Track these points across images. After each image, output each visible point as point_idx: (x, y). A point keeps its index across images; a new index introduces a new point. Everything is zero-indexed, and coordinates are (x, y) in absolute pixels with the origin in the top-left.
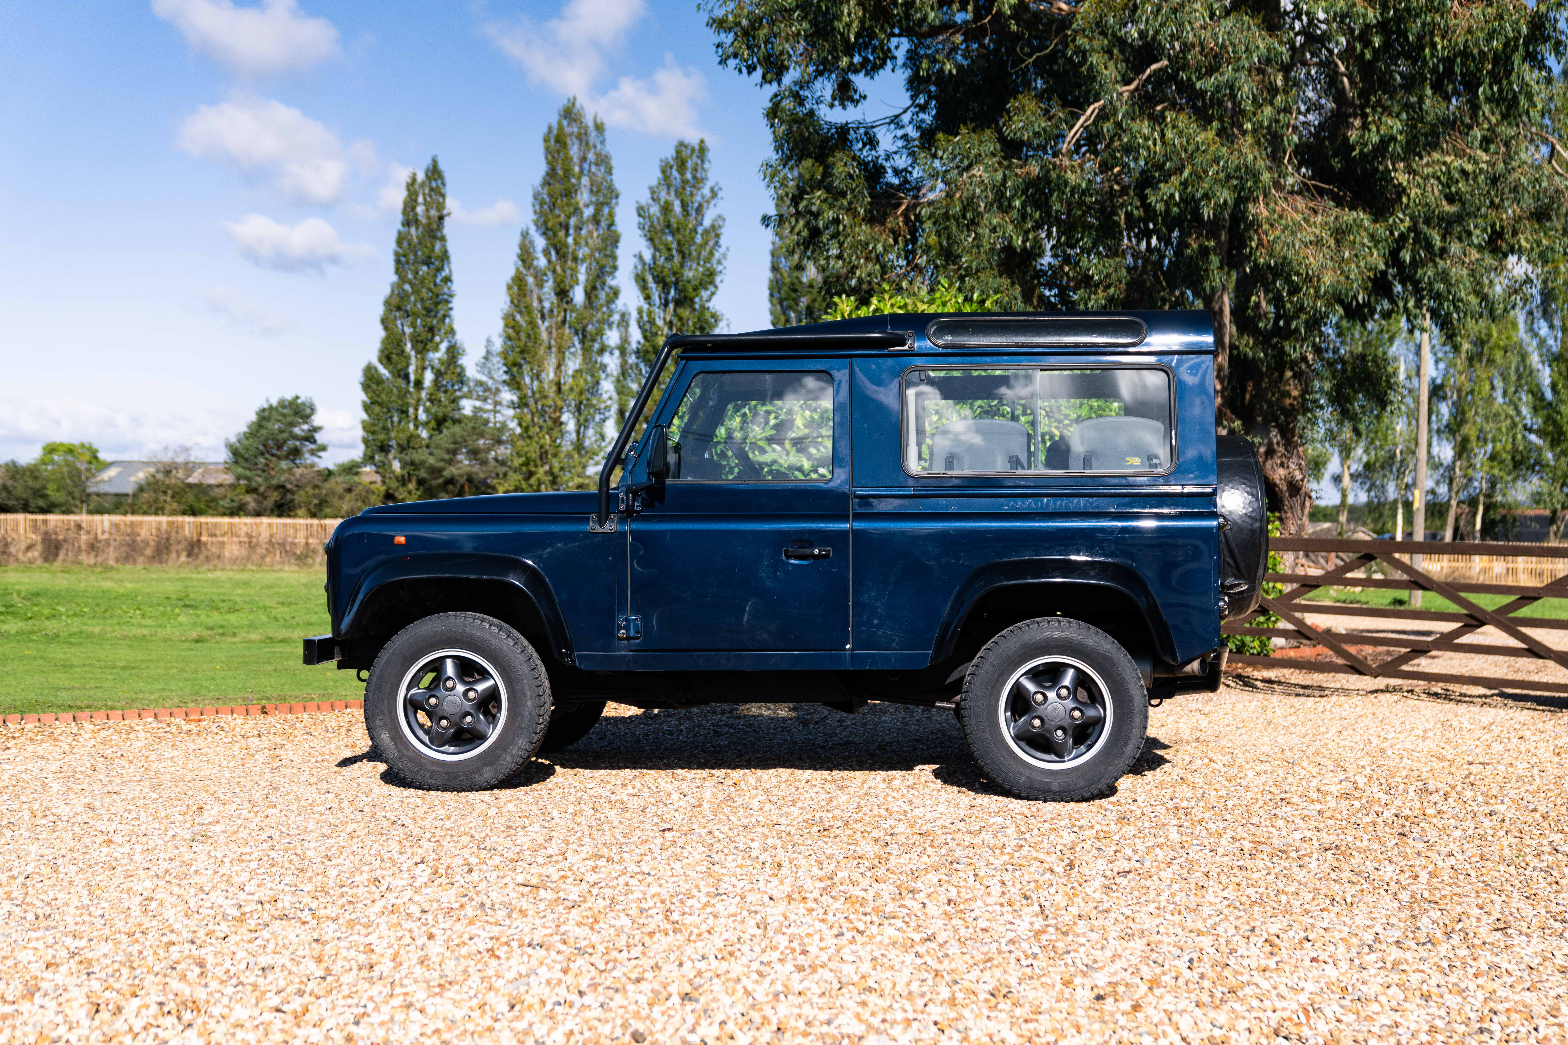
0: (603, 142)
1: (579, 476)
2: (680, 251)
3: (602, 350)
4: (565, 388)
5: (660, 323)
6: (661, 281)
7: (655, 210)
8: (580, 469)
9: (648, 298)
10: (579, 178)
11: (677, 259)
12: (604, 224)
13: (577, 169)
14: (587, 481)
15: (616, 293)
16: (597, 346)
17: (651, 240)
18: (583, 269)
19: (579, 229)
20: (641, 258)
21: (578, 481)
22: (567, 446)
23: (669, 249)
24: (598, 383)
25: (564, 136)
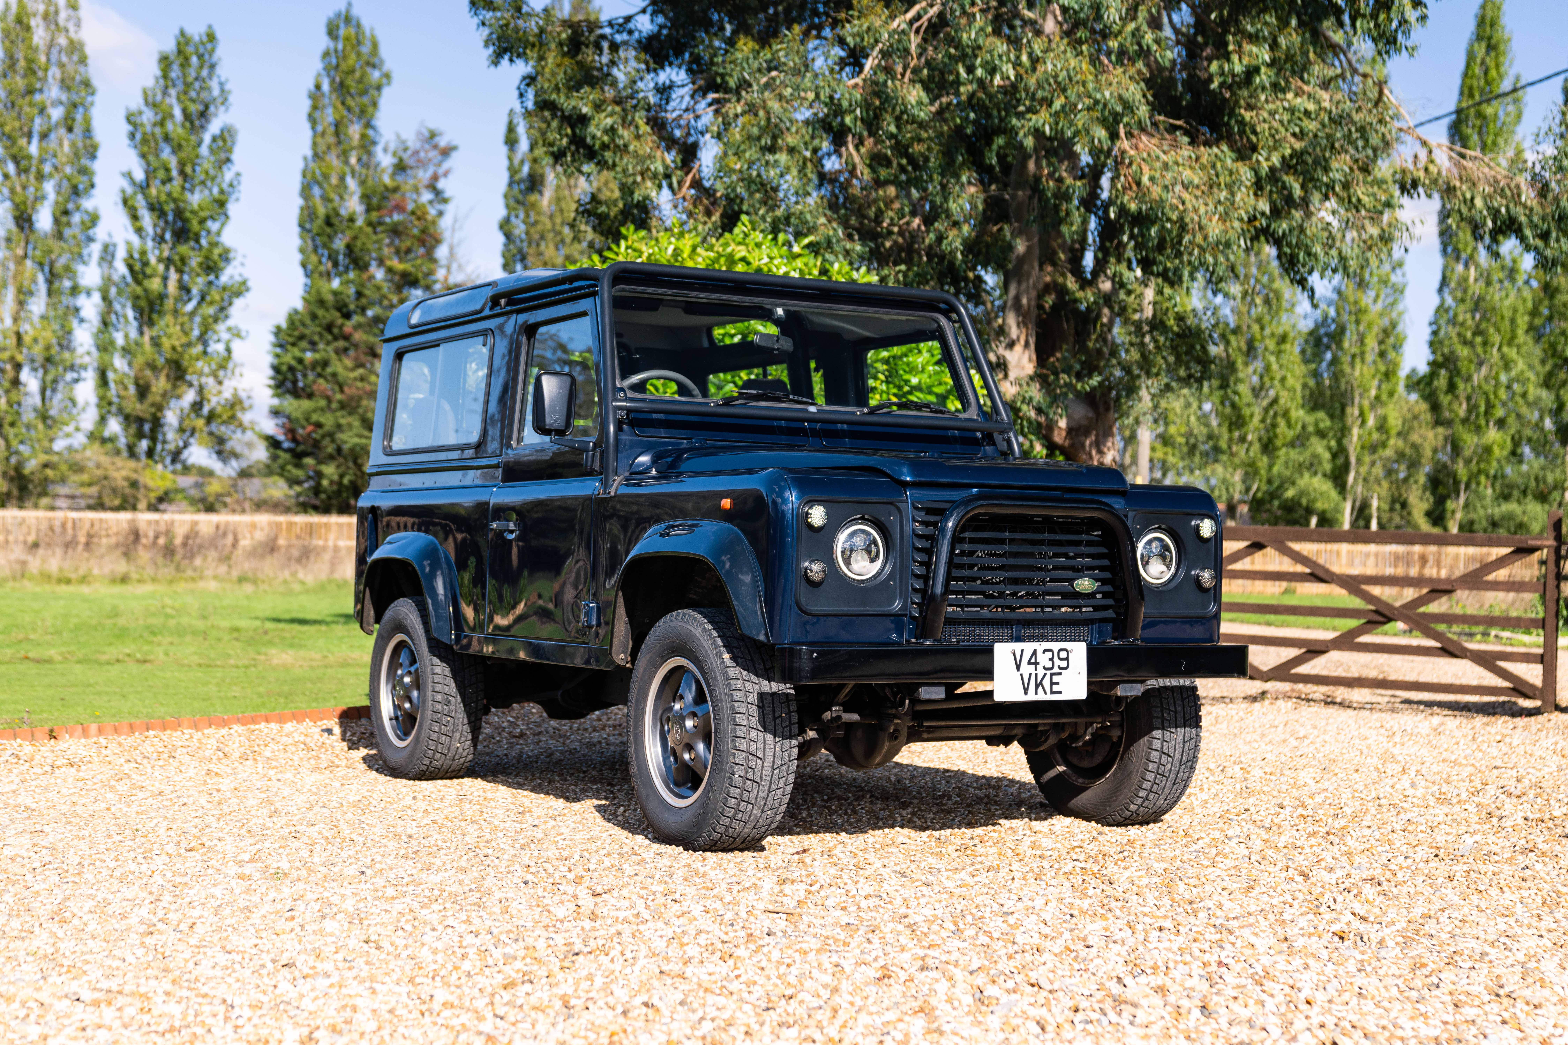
0: (78, 25)
1: (46, 453)
2: (182, 173)
3: (75, 290)
4: (27, 339)
5: (153, 260)
6: (156, 208)
7: (148, 117)
8: (45, 443)
9: (139, 231)
10: (46, 70)
11: (177, 182)
12: (78, 129)
13: (43, 59)
14: (55, 459)
15: (93, 219)
16: (67, 284)
17: (143, 156)
18: (49, 187)
19: (44, 136)
20: (129, 175)
21: (43, 458)
22: (28, 416)
23: (167, 170)
24: (69, 332)
25: (28, 16)
